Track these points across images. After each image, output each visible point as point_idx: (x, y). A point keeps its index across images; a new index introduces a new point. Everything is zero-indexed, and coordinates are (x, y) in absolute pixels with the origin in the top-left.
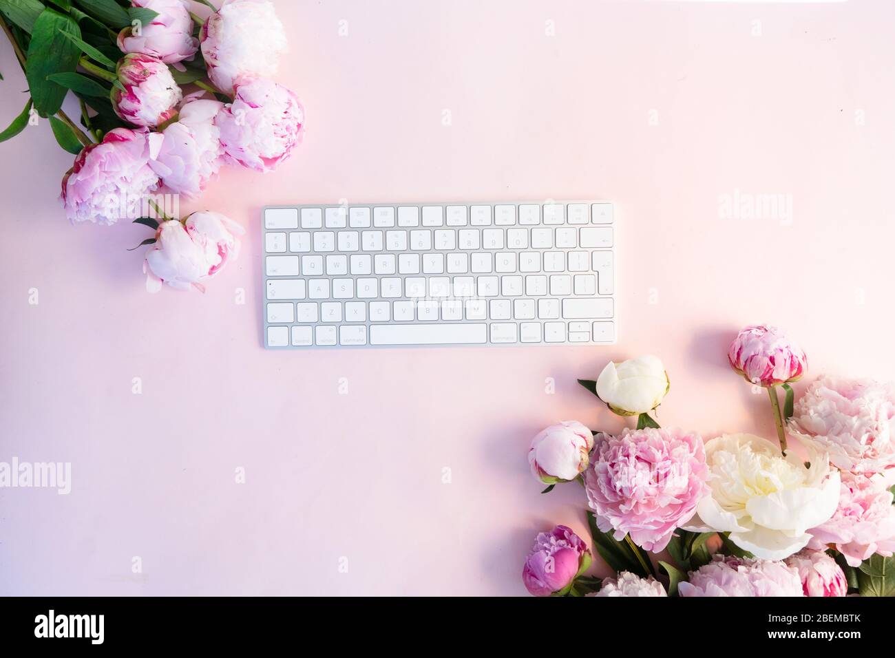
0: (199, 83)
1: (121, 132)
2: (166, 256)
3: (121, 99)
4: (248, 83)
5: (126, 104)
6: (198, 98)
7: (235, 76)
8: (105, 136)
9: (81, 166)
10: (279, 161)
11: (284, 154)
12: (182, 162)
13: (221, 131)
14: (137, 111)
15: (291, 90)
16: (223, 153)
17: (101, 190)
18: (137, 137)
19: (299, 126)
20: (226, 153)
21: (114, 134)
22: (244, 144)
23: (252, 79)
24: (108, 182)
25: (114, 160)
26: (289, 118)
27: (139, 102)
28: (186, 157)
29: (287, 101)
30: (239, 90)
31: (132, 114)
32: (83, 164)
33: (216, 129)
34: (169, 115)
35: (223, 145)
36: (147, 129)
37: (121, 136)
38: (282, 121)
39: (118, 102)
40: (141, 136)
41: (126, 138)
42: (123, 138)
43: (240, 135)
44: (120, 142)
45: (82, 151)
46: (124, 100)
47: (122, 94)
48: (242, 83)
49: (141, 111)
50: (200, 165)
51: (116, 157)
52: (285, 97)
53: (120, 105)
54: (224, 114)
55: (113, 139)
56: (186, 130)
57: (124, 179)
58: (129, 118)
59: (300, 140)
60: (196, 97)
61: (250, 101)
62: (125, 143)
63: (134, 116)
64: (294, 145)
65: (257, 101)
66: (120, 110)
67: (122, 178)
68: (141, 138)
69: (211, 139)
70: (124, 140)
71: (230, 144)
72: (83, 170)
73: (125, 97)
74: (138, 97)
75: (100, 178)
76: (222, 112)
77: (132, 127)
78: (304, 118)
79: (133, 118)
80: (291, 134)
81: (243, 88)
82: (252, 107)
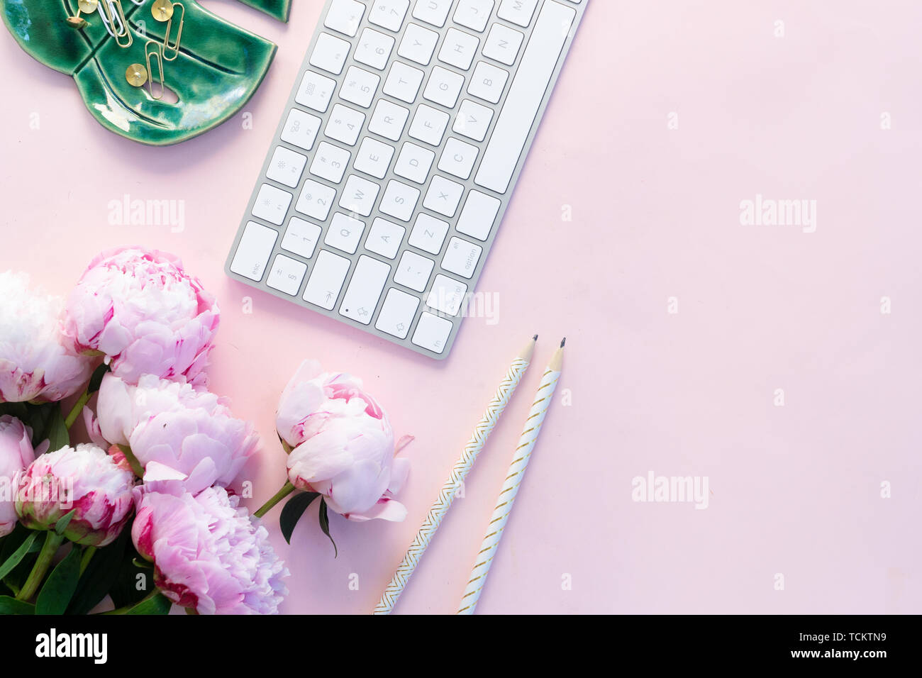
0: (70, 420)
1: (138, 529)
2: (344, 475)
3: (87, 521)
4: (73, 324)
5: (94, 514)
6: (95, 417)
7: (61, 349)
8: (144, 555)
9: (186, 590)
10: (202, 294)
11: (192, 285)
12: (193, 437)
13: (148, 372)
14: (107, 501)
15: (89, 263)
16: (185, 378)
17: (228, 563)
18: (149, 505)
19: (149, 258)
20: (185, 373)
21: (141, 538)
22: (170, 337)
23: (68, 319)
24: (214, 549)
25: (181, 538)
26: (134, 268)
27: (92, 493)
28: (185, 428)
29: (107, 269)
30: (84, 341)
31: (111, 509)
32: (184, 587)
33: (144, 379)
34: (117, 455)
35: (170, 375)
36: (137, 489)
37: (145, 527)
38: (137, 277)
39: (90, 529)
40: (147, 498)
41: (147, 521)
42: (148, 524)
43: (155, 341)
44: (154, 529)
45: (164, 592)
46: (87, 517)
47: (78, 519)
48: (73, 335)
49: (107, 493)
50: (201, 409)
51: (176, 534)
52: (101, 272)
53: (96, 526)
54: (120, 366)
55: (148, 540)
56: (143, 425)
57: (214, 528)
58: (117, 516)
59: (172, 258)
60: (93, 420)
61: (103, 321)
62: (156, 523)
63: (114, 506)
64: (179, 270)
65: (105, 308)
66: (104, 529)
67: (211, 530)
68: (150, 500)
69: (159, 390)
70: (150, 523)
71: (170, 361)
72: (193, 588)
73: (82, 515)
74: (85, 494)
75: (208, 560)
76: (117, 371)
77: (132, 512)
78: (135, 248)
79: (117, 509)
80: (160, 270)
81: (81, 332)
82: (112, 316)
